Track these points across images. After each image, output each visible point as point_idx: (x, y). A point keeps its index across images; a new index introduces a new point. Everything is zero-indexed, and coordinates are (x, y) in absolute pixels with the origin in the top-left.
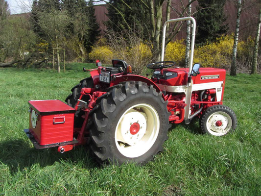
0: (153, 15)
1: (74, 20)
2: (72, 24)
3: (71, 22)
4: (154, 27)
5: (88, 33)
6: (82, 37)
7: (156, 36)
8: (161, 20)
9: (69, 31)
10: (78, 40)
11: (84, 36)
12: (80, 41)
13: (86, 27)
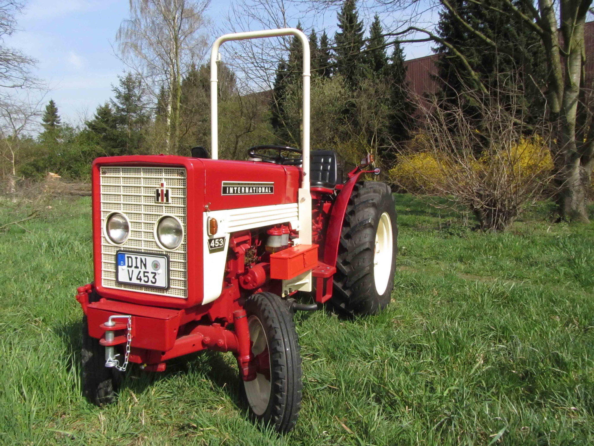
0: (555, 50)
1: (358, 96)
2: (353, 105)
3: (353, 100)
4: (561, 84)
5: (387, 124)
6: (375, 133)
7: (565, 110)
8: (583, 63)
9: (346, 120)
10: (365, 141)
11: (380, 131)
12: (369, 142)
13: (385, 109)
